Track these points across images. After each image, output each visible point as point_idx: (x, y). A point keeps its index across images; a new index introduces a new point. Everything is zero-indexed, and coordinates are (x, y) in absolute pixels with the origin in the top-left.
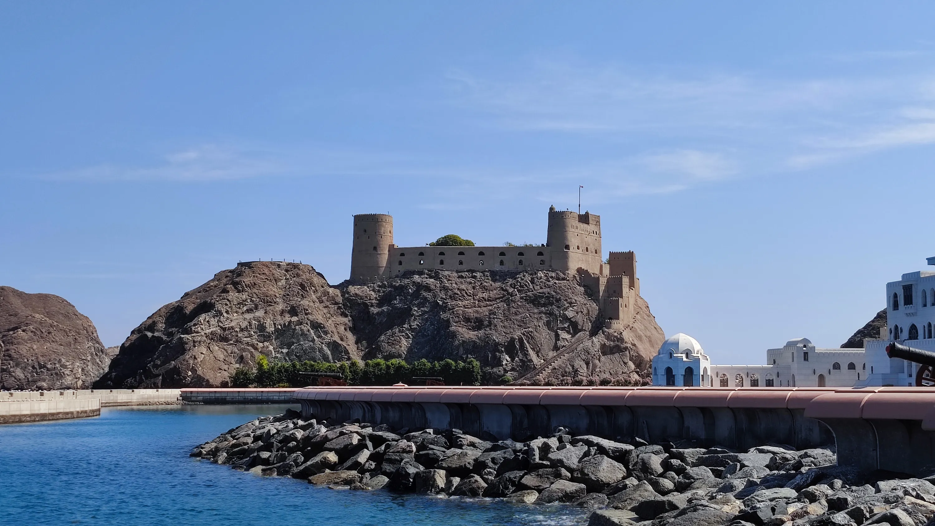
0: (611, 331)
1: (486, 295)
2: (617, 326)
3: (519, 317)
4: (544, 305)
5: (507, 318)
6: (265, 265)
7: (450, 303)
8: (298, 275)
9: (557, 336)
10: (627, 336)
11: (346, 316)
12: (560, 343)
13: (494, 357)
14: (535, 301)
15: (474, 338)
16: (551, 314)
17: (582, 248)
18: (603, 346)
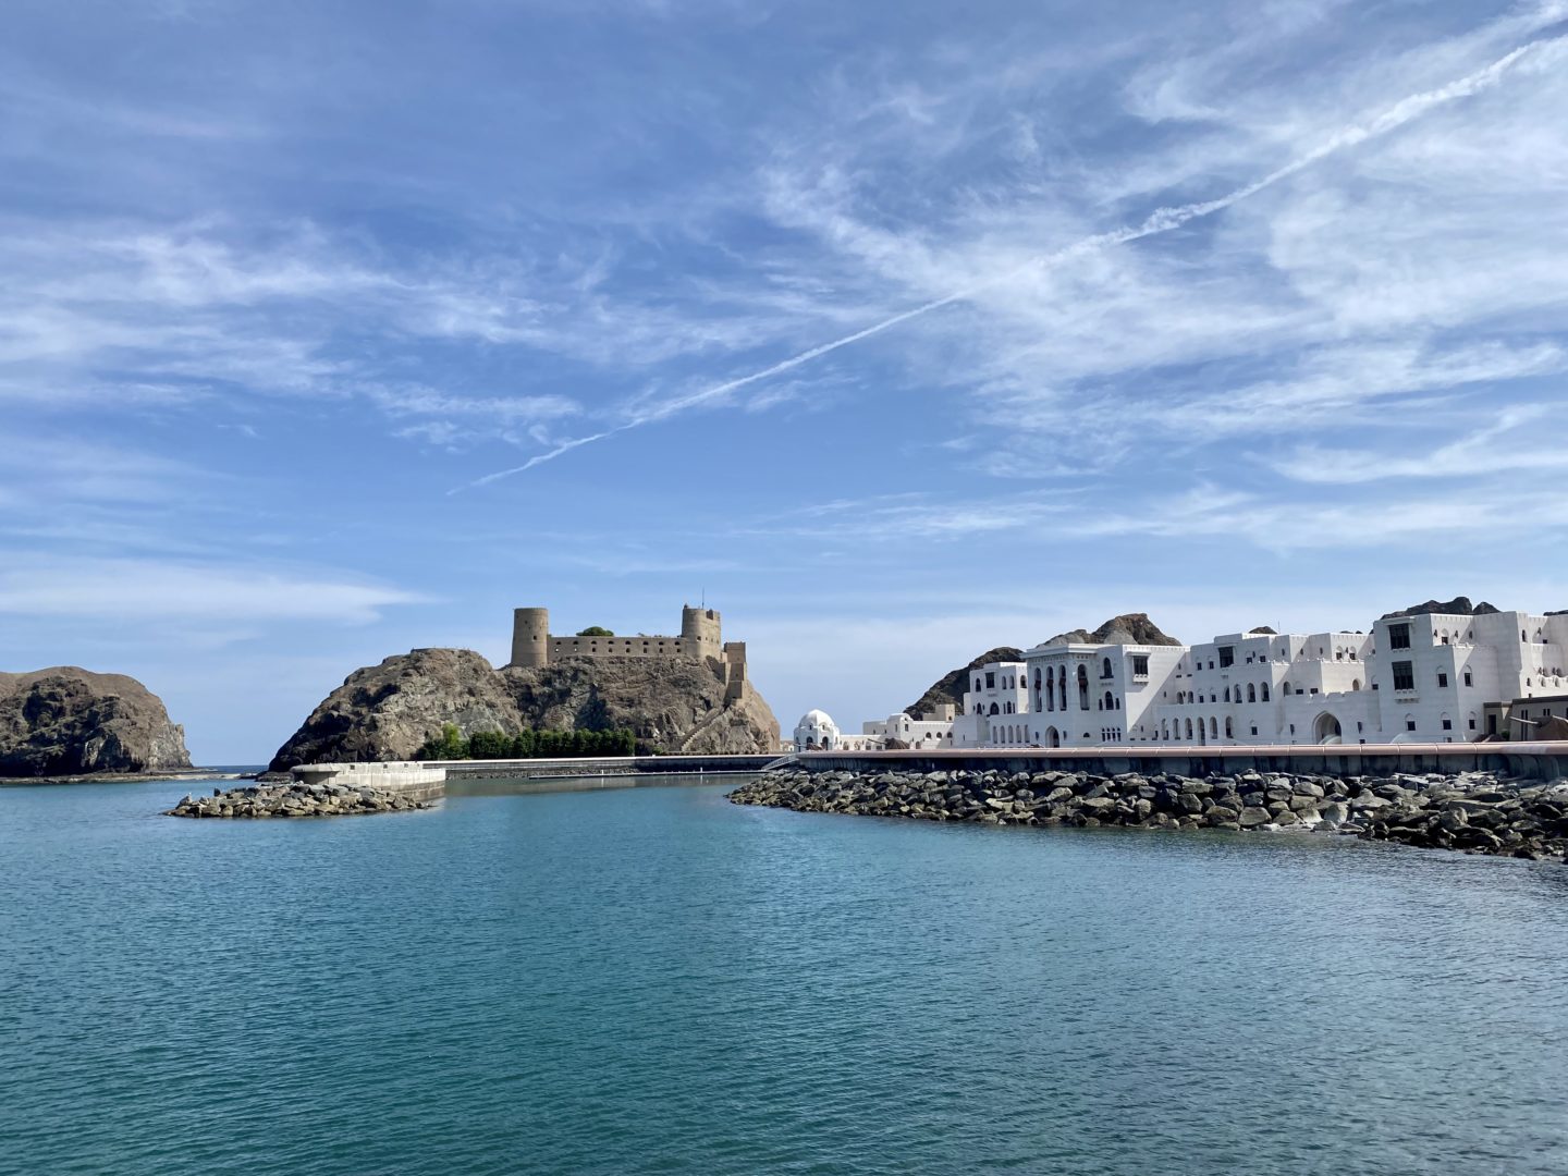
0: (737, 708)
1: (633, 678)
2: (740, 703)
3: (663, 697)
4: (683, 686)
5: (653, 697)
6: (441, 651)
7: (605, 685)
8: (470, 661)
9: (695, 712)
10: (749, 712)
11: (511, 696)
12: (697, 719)
13: (646, 731)
14: (675, 683)
15: (627, 715)
16: (689, 694)
17: (709, 639)
18: (731, 720)
